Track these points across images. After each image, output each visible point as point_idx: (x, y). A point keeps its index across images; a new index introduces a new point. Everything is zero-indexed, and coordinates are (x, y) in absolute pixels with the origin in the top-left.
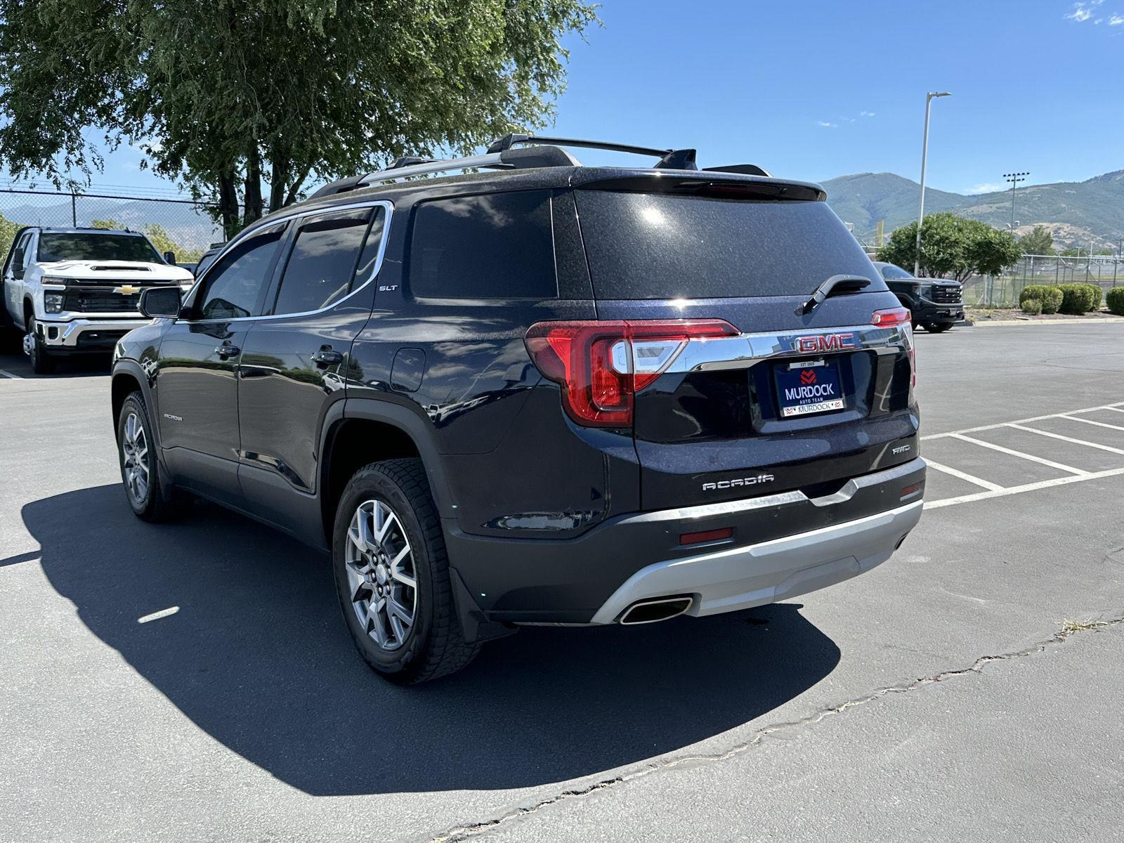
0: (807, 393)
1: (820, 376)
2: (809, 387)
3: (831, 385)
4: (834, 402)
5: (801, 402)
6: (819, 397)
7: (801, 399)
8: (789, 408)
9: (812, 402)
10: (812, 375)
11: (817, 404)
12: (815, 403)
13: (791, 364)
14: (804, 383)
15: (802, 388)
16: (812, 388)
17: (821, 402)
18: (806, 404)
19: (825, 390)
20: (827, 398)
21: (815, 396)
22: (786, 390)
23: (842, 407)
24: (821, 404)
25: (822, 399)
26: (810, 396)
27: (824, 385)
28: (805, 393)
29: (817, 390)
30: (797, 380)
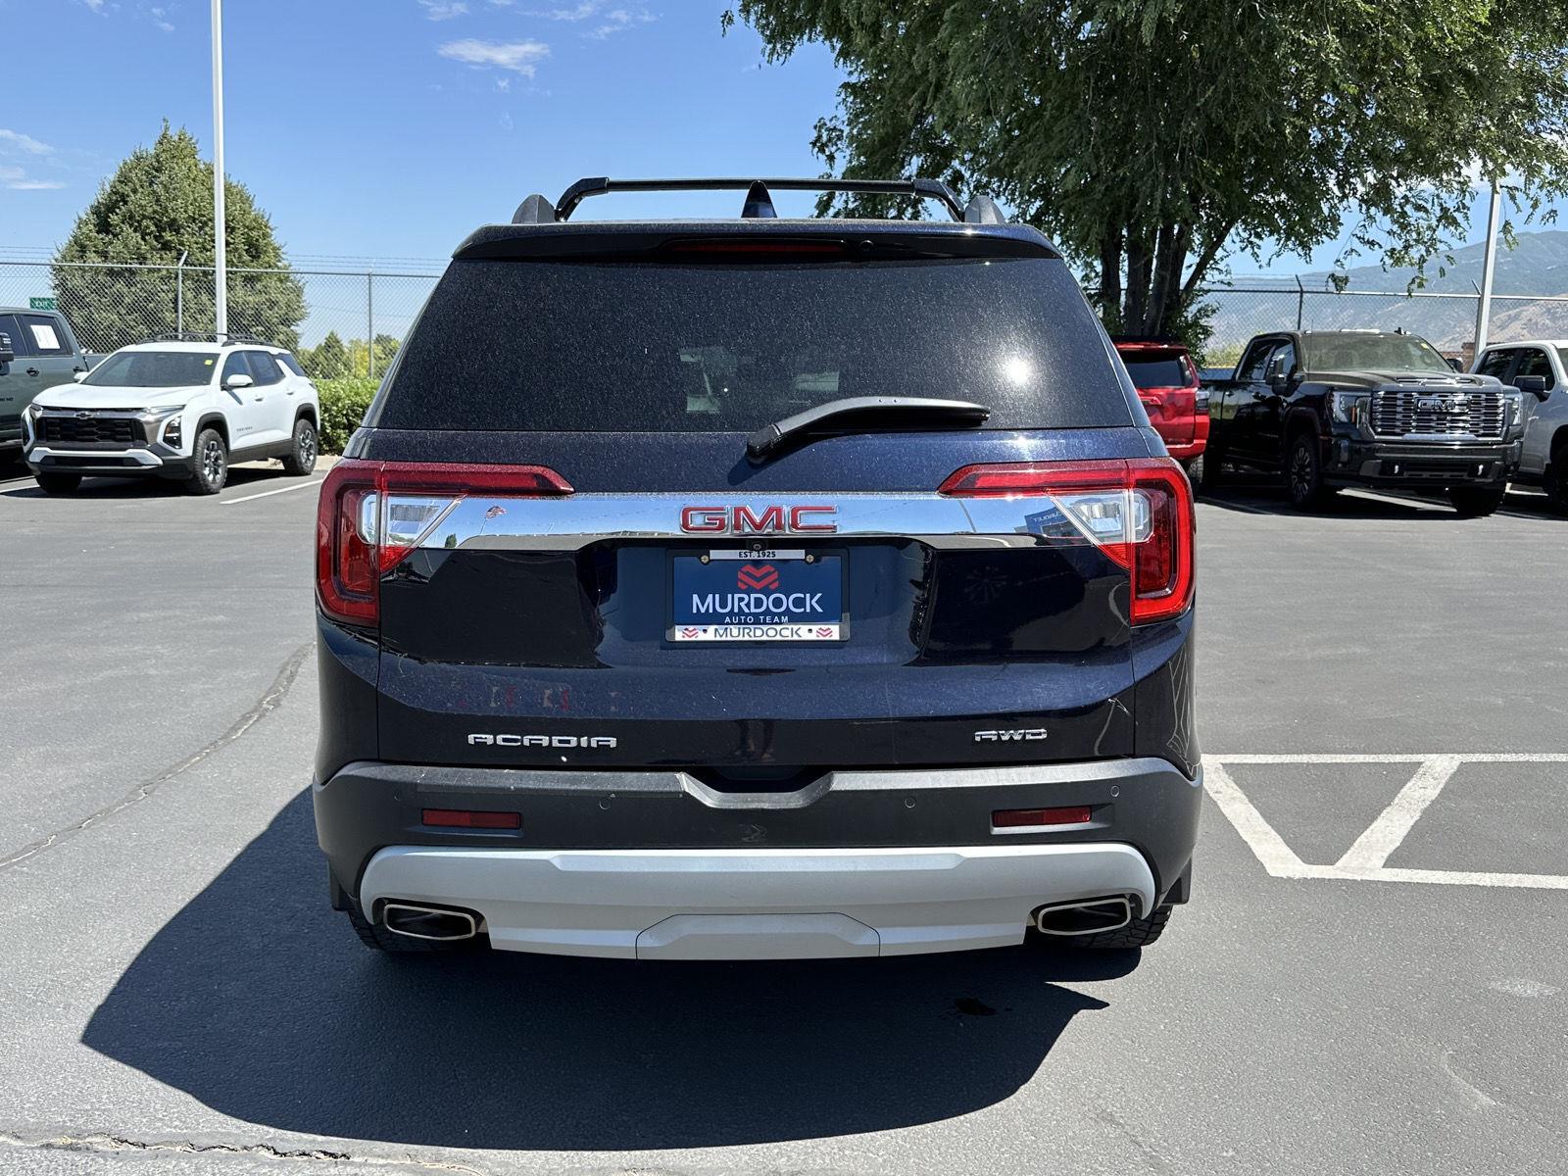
0: (748, 605)
1: (789, 578)
2: (753, 596)
3: (819, 595)
4: (815, 628)
5: (728, 619)
6: (780, 615)
7: (731, 614)
8: (691, 628)
9: (757, 622)
10: (768, 574)
11: (765, 628)
12: (765, 623)
13: (711, 551)
14: (740, 585)
15: (737, 596)
16: (764, 598)
17: (781, 623)
18: (740, 623)
19: (799, 603)
20: (795, 619)
21: (768, 612)
22: (695, 597)
23: (836, 636)
24: (778, 628)
25: (785, 619)
26: (753, 610)
27: (803, 596)
28: (742, 604)
29: (778, 603)
30: (725, 580)
